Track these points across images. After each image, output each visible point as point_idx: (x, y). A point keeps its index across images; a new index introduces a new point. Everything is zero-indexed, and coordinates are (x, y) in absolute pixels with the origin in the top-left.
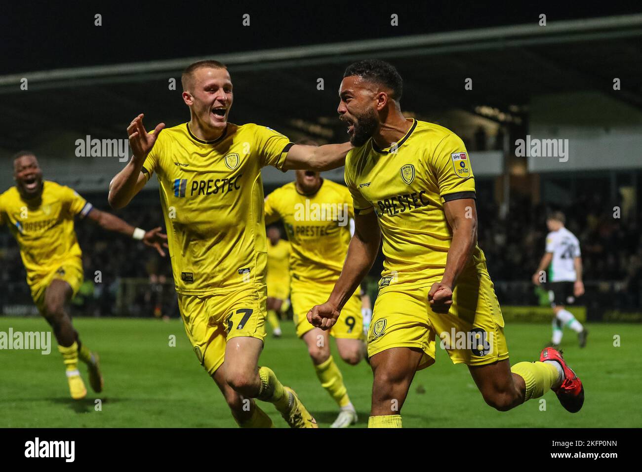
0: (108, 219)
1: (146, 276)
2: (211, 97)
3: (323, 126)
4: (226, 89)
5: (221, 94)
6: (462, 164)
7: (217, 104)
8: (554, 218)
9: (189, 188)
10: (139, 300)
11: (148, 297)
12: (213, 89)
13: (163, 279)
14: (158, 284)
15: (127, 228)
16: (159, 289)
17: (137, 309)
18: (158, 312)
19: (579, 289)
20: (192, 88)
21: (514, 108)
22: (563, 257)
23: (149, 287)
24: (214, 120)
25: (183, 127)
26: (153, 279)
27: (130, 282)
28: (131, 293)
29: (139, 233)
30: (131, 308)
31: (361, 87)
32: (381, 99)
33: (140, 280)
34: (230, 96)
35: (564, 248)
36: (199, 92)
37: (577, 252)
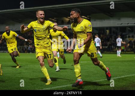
0: (21, 37)
1: (24, 46)
2: (41, 16)
3: (55, 19)
4: (43, 15)
5: (43, 16)
6: (90, 27)
7: (42, 17)
8: (96, 35)
9: (37, 30)
10: (23, 50)
11: (24, 49)
12: (41, 15)
13: (27, 46)
14: (26, 47)
15: (24, 39)
16: (26, 48)
17: (22, 51)
18: (26, 52)
19: (101, 48)
20: (38, 14)
21: (88, 16)
22: (98, 42)
23: (24, 48)
24: (41, 20)
25: (37, 21)
26: (25, 46)
27: (21, 46)
28: (21, 48)
29: (26, 40)
30: (21, 51)
31: (74, 13)
32: (78, 15)
33: (23, 46)
34: (44, 16)
35: (98, 41)
36: (39, 15)
37: (100, 41)
